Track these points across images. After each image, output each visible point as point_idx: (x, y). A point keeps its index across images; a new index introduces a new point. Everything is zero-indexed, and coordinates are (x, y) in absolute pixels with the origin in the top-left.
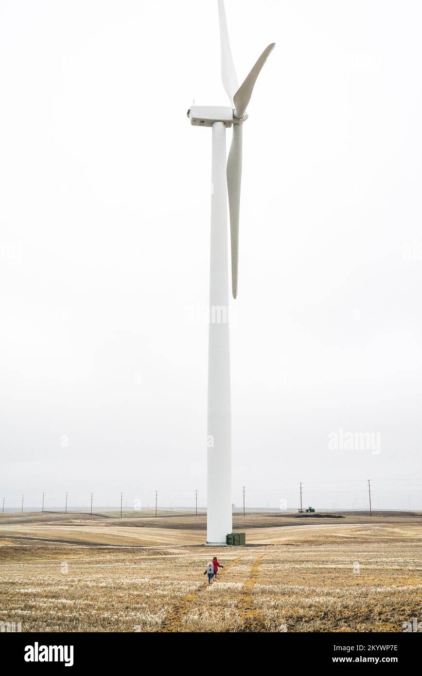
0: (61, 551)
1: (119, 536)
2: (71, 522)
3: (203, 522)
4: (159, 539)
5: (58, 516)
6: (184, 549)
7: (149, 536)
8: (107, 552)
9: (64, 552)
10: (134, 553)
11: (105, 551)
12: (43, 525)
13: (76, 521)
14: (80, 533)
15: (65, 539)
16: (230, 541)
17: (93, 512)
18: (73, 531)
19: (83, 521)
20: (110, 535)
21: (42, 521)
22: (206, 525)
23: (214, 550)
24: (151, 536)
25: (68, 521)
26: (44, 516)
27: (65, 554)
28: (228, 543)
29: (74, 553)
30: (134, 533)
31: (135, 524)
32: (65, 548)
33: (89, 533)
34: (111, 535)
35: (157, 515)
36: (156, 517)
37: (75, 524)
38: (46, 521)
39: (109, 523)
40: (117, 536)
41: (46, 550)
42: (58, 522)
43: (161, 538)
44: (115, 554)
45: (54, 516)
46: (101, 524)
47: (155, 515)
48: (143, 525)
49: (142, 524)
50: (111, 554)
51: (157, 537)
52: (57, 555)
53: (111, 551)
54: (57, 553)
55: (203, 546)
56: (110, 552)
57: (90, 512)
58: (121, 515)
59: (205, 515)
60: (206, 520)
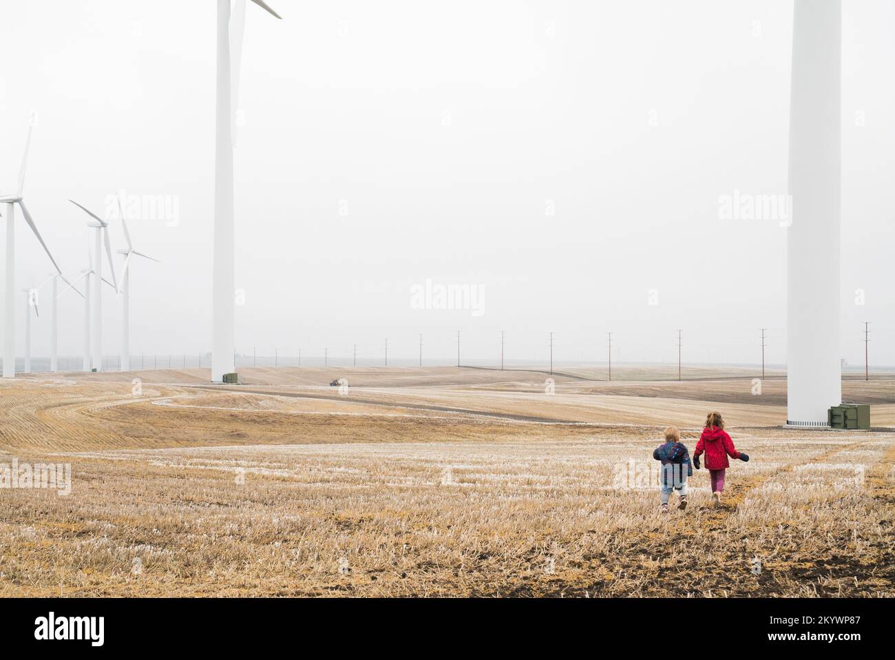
0: (501, 428)
1: (608, 410)
2: (513, 386)
3: (778, 390)
4: (689, 418)
5: (489, 374)
6: (741, 432)
7: (667, 412)
8: (588, 433)
9: (508, 430)
10: (641, 434)
11: (585, 430)
12: (462, 389)
13: (523, 384)
14: (534, 403)
15: (506, 413)
16: (836, 420)
17: (555, 369)
18: (519, 399)
19: (536, 385)
20: (590, 408)
21: (459, 383)
22: (786, 396)
23: (802, 434)
24: (671, 413)
25: (507, 384)
26: (462, 375)
27: (510, 433)
28: (832, 423)
29: (526, 433)
30: (635, 406)
31: (638, 391)
32: (508, 423)
33: (551, 404)
34: (593, 408)
35: (682, 377)
36: (680, 380)
37: (521, 389)
38: (465, 383)
39: (587, 389)
40: (604, 410)
41: (474, 425)
42: (488, 386)
43: (692, 416)
44: (604, 436)
45: (482, 374)
46: (571, 391)
47: (678, 378)
48: (654, 394)
49: (651, 392)
50: (597, 435)
51: (684, 414)
52: (494, 435)
53: (596, 430)
54: (495, 432)
55: (779, 428)
56: (593, 433)
57: (548, 369)
58: (610, 374)
59: (785, 377)
60: (787, 387)
